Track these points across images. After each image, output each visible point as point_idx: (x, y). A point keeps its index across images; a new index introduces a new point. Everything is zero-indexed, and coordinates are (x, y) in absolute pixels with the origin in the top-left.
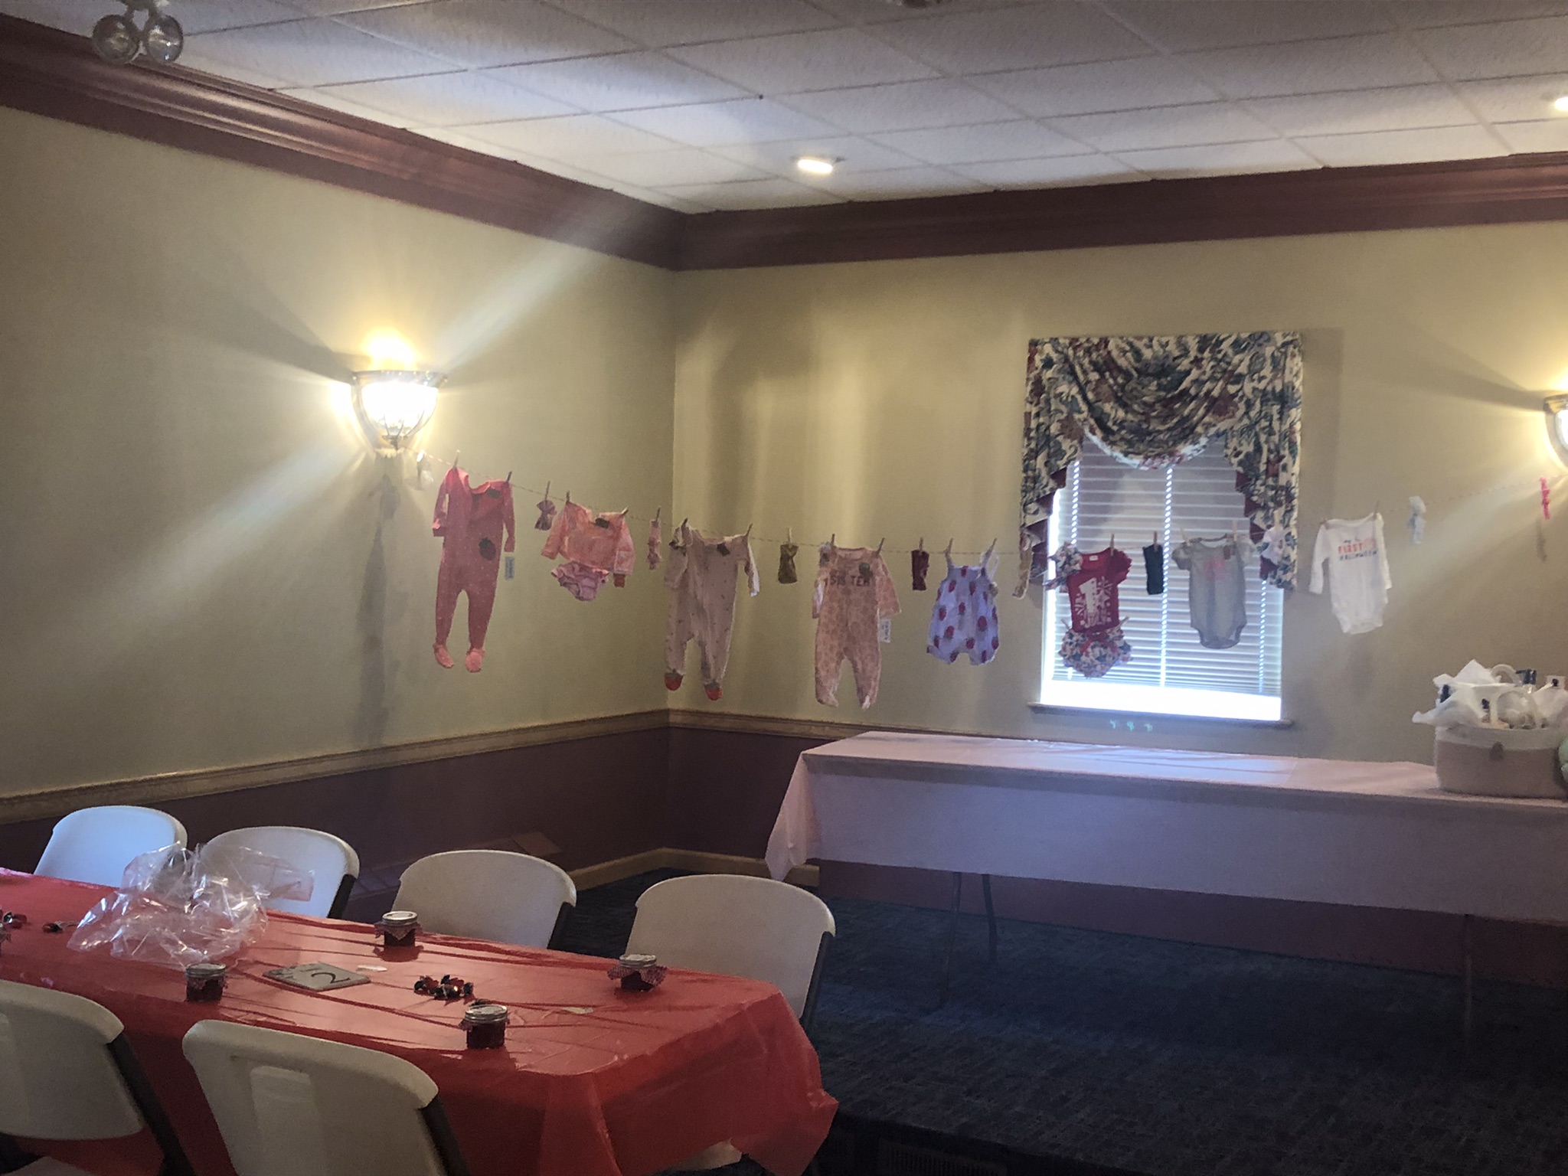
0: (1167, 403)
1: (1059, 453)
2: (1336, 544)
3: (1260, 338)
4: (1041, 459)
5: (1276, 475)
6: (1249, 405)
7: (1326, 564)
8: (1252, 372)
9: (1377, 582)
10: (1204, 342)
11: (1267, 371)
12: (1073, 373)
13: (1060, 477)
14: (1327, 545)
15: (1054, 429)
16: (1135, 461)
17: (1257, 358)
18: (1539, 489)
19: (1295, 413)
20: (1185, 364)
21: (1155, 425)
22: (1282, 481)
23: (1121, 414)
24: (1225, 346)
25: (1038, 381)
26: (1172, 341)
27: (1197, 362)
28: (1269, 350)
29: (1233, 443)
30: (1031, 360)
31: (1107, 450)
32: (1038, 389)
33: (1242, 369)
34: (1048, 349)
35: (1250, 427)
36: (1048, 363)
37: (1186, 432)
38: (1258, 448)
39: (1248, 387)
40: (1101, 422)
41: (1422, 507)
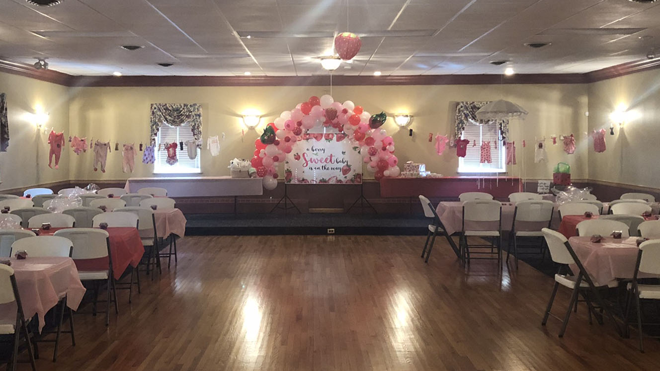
0: (178, 116)
1: (158, 125)
2: (211, 141)
3: (195, 105)
4: (154, 126)
5: (198, 129)
6: (193, 116)
7: (209, 144)
8: (194, 110)
9: (217, 147)
10: (185, 105)
11: (196, 110)
12: (160, 110)
13: (158, 130)
14: (209, 141)
15: (157, 121)
16: (173, 126)
17: (194, 109)
18: (241, 131)
19: (201, 118)
20: (181, 109)
21: (176, 120)
22: (200, 129)
23: (170, 118)
24: (189, 106)
25: (153, 112)
26: (179, 105)
27: (184, 109)
28: (196, 107)
29: (191, 123)
30: (151, 108)
31: (167, 124)
32: (153, 113)
33: (192, 110)
34: (155, 106)
35: (194, 120)
36: (155, 108)
37: (182, 121)
38: (195, 124)
39: (193, 113)
40: (166, 119)
41: (224, 134)
